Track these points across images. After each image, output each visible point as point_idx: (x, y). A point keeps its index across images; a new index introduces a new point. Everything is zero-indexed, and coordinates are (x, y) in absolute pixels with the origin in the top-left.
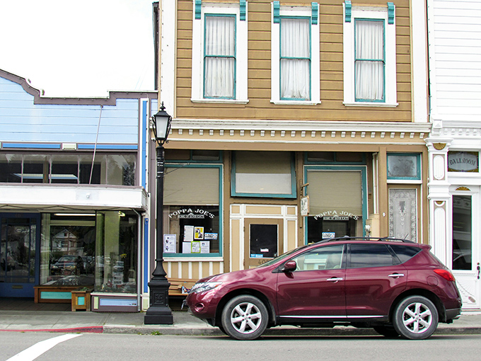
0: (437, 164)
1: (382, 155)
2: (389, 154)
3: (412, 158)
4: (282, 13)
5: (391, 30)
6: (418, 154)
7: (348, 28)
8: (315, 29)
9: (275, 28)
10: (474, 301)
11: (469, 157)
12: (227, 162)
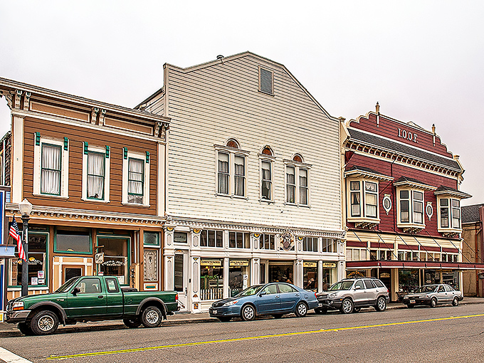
0: (169, 238)
1: (142, 232)
2: (145, 231)
3: (155, 235)
4: (89, 149)
5: (147, 166)
6: (158, 233)
7: (125, 162)
8: (108, 161)
9: (85, 157)
10: (184, 307)
11: (182, 235)
12: (52, 231)
